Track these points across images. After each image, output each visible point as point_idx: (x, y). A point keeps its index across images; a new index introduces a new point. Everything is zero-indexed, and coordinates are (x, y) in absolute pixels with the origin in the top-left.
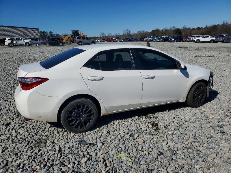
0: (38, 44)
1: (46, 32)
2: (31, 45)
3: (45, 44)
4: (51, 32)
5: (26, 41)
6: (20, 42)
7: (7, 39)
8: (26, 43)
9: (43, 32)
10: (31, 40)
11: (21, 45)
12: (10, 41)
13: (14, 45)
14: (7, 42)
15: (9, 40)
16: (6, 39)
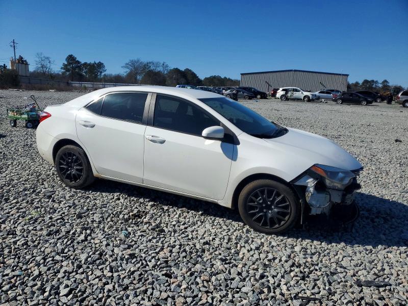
0: (323, 100)
1: (377, 82)
2: (311, 100)
3: (335, 101)
4: (385, 81)
5: (306, 93)
6: (296, 94)
7: (281, 89)
8: (305, 97)
9: (370, 82)
10: (320, 93)
11: (298, 100)
12: (283, 93)
13: (287, 99)
14: (280, 93)
15: (283, 90)
16: (278, 89)
